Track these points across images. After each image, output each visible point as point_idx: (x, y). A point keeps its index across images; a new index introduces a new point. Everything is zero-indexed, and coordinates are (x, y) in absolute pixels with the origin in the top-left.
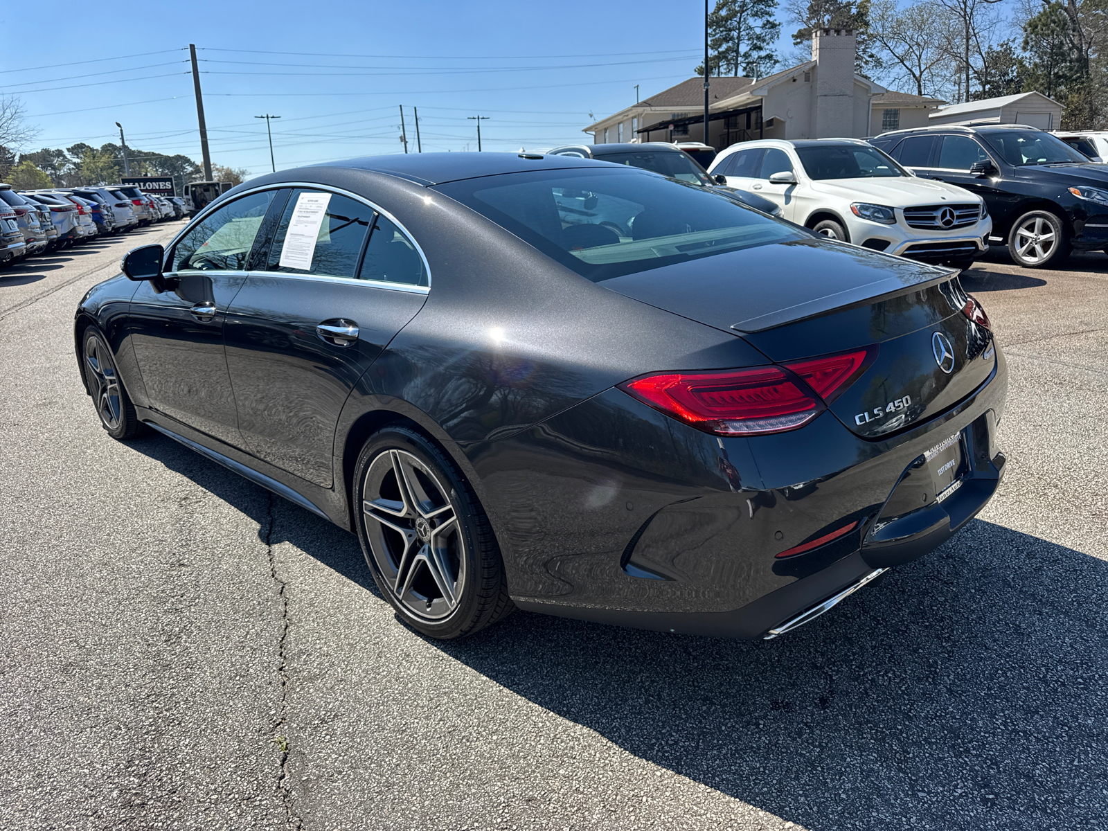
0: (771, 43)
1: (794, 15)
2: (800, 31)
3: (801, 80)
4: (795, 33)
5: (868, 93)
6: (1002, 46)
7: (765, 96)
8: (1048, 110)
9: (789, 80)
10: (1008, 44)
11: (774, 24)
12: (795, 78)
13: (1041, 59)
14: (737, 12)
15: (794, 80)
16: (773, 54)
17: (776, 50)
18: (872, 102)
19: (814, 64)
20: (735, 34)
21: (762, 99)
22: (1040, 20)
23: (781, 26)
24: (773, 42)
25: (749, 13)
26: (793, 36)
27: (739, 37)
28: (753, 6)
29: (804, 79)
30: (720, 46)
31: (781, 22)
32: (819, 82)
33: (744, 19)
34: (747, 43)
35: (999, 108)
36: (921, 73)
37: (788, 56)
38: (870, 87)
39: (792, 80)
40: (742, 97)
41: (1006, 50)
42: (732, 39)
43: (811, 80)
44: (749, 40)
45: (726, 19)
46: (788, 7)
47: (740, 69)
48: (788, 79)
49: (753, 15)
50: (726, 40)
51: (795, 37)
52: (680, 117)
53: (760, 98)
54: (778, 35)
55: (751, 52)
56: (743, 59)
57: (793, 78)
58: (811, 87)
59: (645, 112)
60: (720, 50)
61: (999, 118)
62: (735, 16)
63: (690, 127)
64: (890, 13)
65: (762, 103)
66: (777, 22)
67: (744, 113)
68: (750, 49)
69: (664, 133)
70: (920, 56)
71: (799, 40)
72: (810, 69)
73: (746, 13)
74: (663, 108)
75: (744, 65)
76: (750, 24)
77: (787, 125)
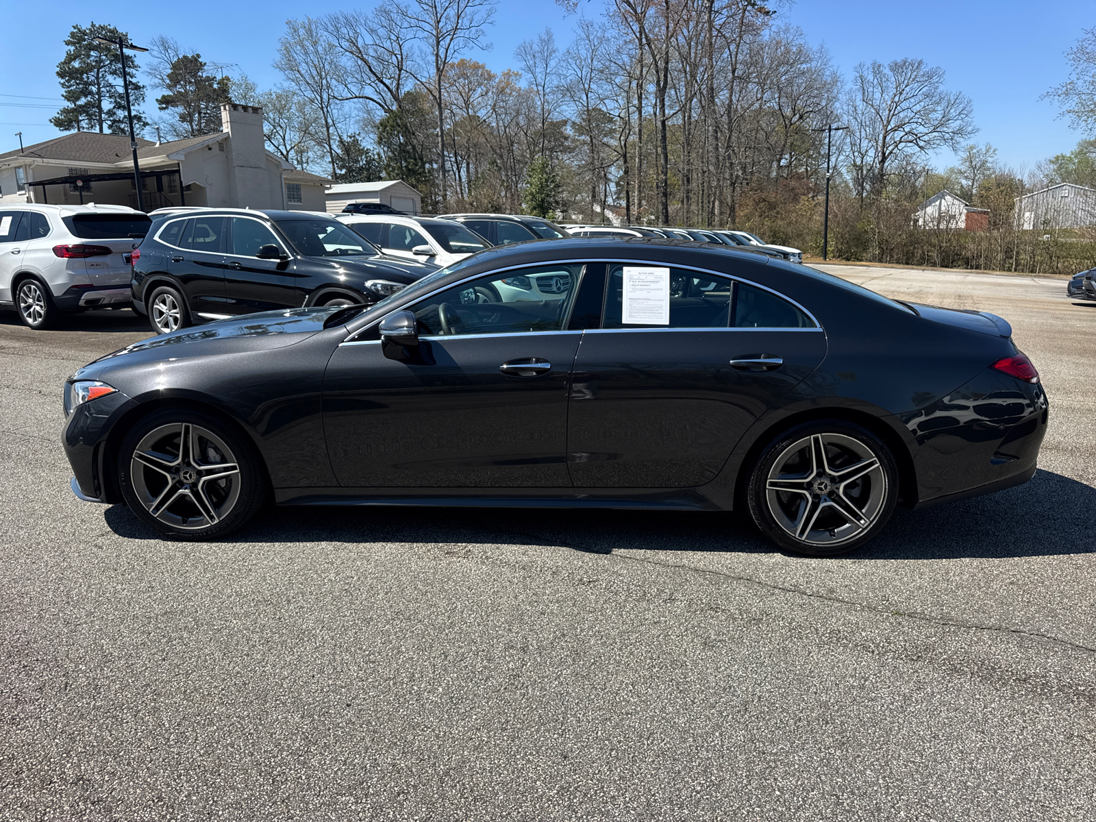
0: (136, 104)
1: (157, 81)
2: (164, 96)
3: (216, 149)
4: (159, 98)
5: (278, 168)
6: (350, 137)
7: (182, 161)
8: (412, 196)
9: (204, 147)
10: (354, 136)
11: (137, 86)
12: (210, 147)
13: (394, 153)
14: (94, 67)
15: (210, 149)
16: (141, 115)
17: (144, 113)
18: (284, 176)
19: (227, 136)
20: (94, 89)
21: (179, 164)
22: (388, 122)
23: (145, 89)
24: (138, 104)
25: (107, 70)
26: (157, 100)
27: (99, 93)
28: (111, 64)
29: (218, 149)
30: (78, 99)
31: (145, 85)
32: (234, 154)
33: (103, 75)
34: (110, 100)
35: (377, 192)
36: (288, 152)
37: (156, 120)
38: (280, 162)
39: (207, 149)
40: (156, 159)
41: (354, 141)
42: (91, 93)
43: (225, 150)
44: (110, 97)
45: (81, 72)
46: (149, 71)
47: (105, 126)
48: (202, 146)
49: (111, 73)
50: (86, 93)
51: (160, 102)
52: (79, 173)
53: (176, 162)
54: (143, 98)
55: (115, 110)
56: (106, 117)
57: (208, 146)
58: (227, 157)
59: (36, 163)
60: (78, 103)
61: (378, 200)
62: (91, 70)
63: (92, 184)
64: (251, 94)
65: (179, 167)
66: (141, 84)
67: (153, 176)
68: (114, 107)
69: (62, 189)
70: (284, 137)
71: (164, 106)
72: (223, 140)
73: (103, 69)
74: (58, 161)
75: (109, 123)
76: (110, 82)
77: (208, 190)
